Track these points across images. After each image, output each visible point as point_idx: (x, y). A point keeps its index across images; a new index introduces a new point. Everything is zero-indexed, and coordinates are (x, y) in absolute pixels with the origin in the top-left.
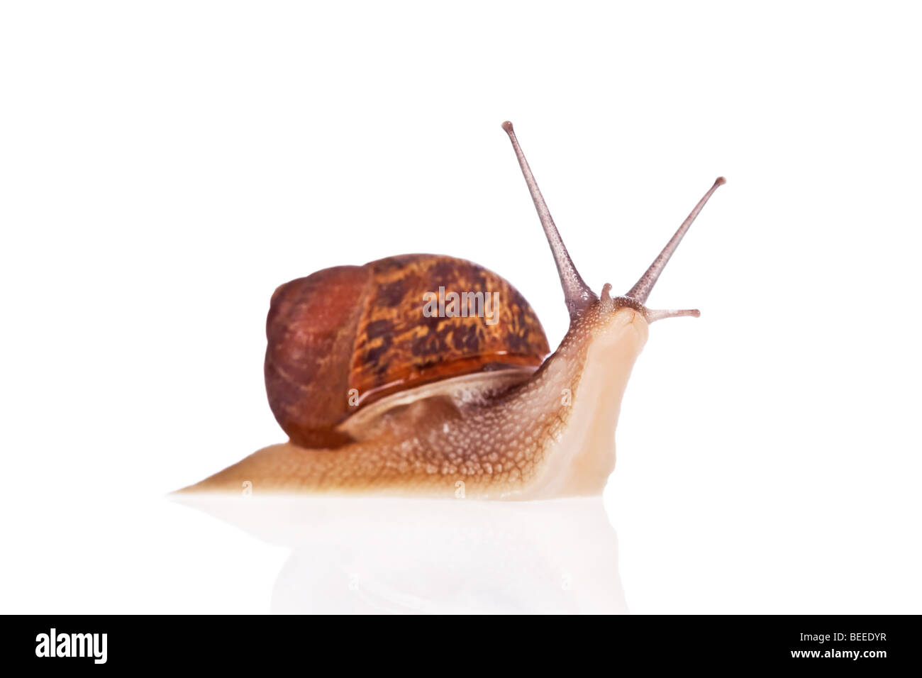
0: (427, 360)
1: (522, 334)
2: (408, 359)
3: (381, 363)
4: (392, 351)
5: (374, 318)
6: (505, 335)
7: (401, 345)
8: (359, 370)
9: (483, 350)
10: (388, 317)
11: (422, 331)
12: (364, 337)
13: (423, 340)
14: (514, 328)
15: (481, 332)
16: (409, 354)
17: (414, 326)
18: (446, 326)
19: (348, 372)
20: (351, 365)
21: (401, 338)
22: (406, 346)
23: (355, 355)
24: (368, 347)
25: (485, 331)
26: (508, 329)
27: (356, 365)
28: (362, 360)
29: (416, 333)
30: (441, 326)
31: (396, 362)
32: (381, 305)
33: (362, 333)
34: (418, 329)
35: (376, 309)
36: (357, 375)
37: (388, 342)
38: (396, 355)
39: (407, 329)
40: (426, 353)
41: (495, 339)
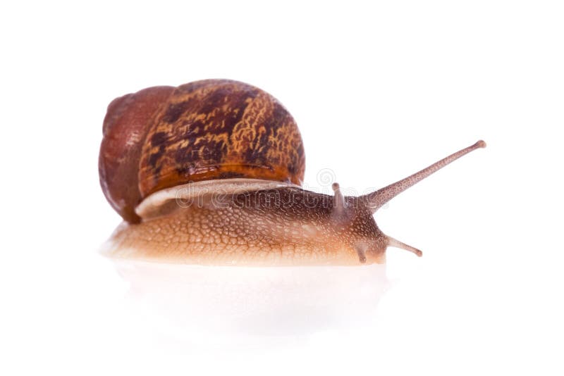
1: (260, 150)
2: (173, 164)
3: (157, 166)
4: (164, 157)
5: (158, 131)
6: (245, 150)
7: (169, 154)
8: (144, 169)
9: (224, 161)
10: (166, 131)
11: (185, 144)
12: (150, 144)
13: (185, 149)
14: (254, 146)
15: (226, 146)
16: (173, 160)
17: (180, 140)
18: (201, 140)
19: (138, 170)
20: (140, 165)
21: (171, 148)
22: (173, 154)
23: (144, 156)
24: (151, 153)
25: (229, 146)
26: (249, 145)
27: (142, 167)
28: (146, 163)
29: (180, 146)
30: (198, 141)
31: (165, 166)
32: (165, 121)
33: (148, 142)
34: (182, 141)
35: (161, 124)
36: (143, 172)
37: (162, 149)
38: (166, 160)
39: (175, 142)
40: (184, 161)
41: (235, 154)
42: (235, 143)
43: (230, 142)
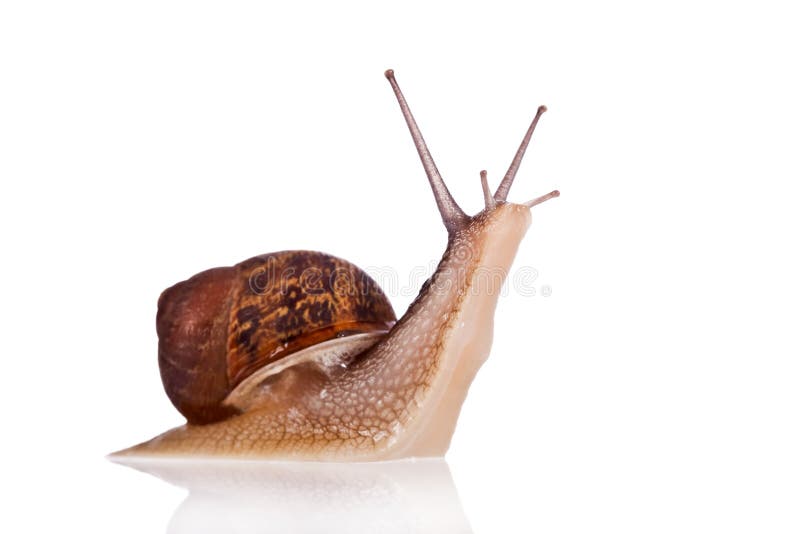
0: (289, 334)
1: (368, 305)
2: (274, 336)
3: (252, 342)
4: (260, 331)
5: (243, 307)
6: (354, 307)
7: (267, 325)
8: (234, 350)
9: (335, 321)
10: (254, 303)
11: (283, 311)
12: (236, 322)
13: (285, 318)
14: (361, 301)
15: (333, 306)
16: (274, 332)
17: (276, 309)
18: (303, 304)
19: (226, 353)
20: (228, 347)
21: (267, 319)
22: (270, 325)
23: (230, 340)
24: (240, 330)
25: (336, 306)
26: (355, 302)
27: (231, 347)
28: (236, 342)
29: (278, 314)
30: (299, 305)
31: (264, 339)
32: (248, 294)
33: (234, 319)
34: (280, 310)
35: (244, 298)
36: (233, 355)
37: (256, 325)
38: (264, 334)
39: (271, 311)
40: (288, 329)
41: (344, 311)
42: (342, 301)
43: (336, 300)
